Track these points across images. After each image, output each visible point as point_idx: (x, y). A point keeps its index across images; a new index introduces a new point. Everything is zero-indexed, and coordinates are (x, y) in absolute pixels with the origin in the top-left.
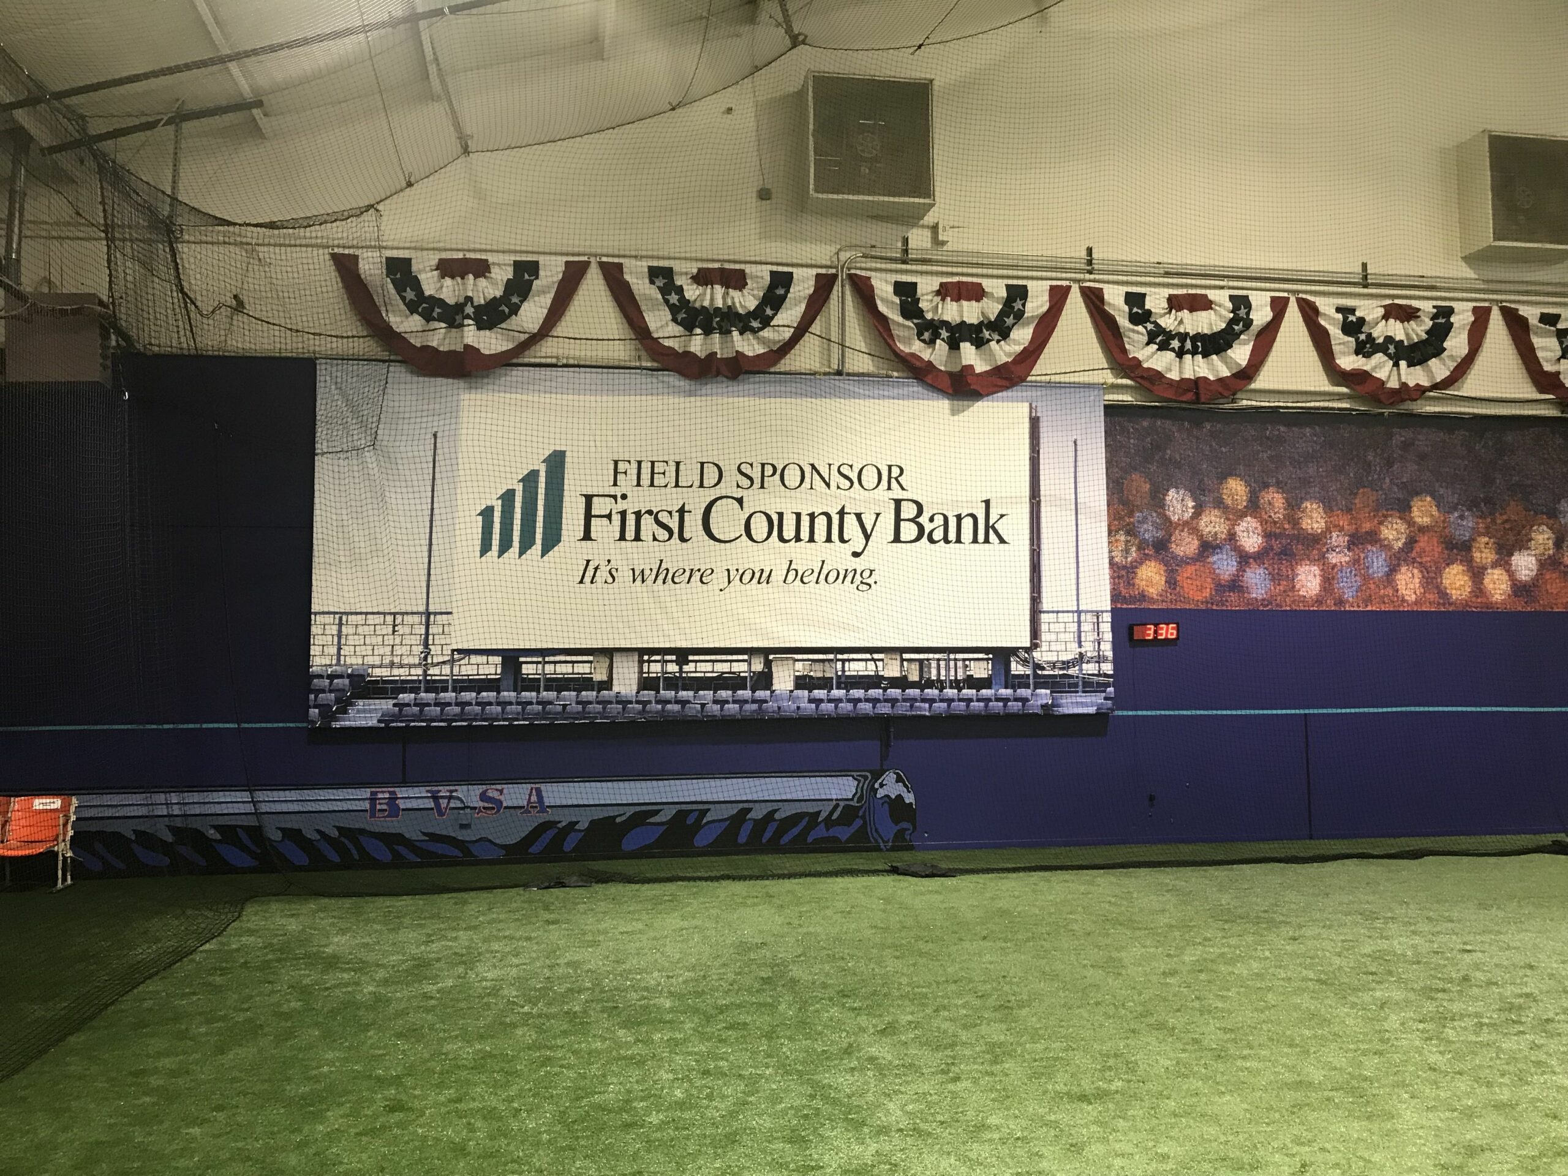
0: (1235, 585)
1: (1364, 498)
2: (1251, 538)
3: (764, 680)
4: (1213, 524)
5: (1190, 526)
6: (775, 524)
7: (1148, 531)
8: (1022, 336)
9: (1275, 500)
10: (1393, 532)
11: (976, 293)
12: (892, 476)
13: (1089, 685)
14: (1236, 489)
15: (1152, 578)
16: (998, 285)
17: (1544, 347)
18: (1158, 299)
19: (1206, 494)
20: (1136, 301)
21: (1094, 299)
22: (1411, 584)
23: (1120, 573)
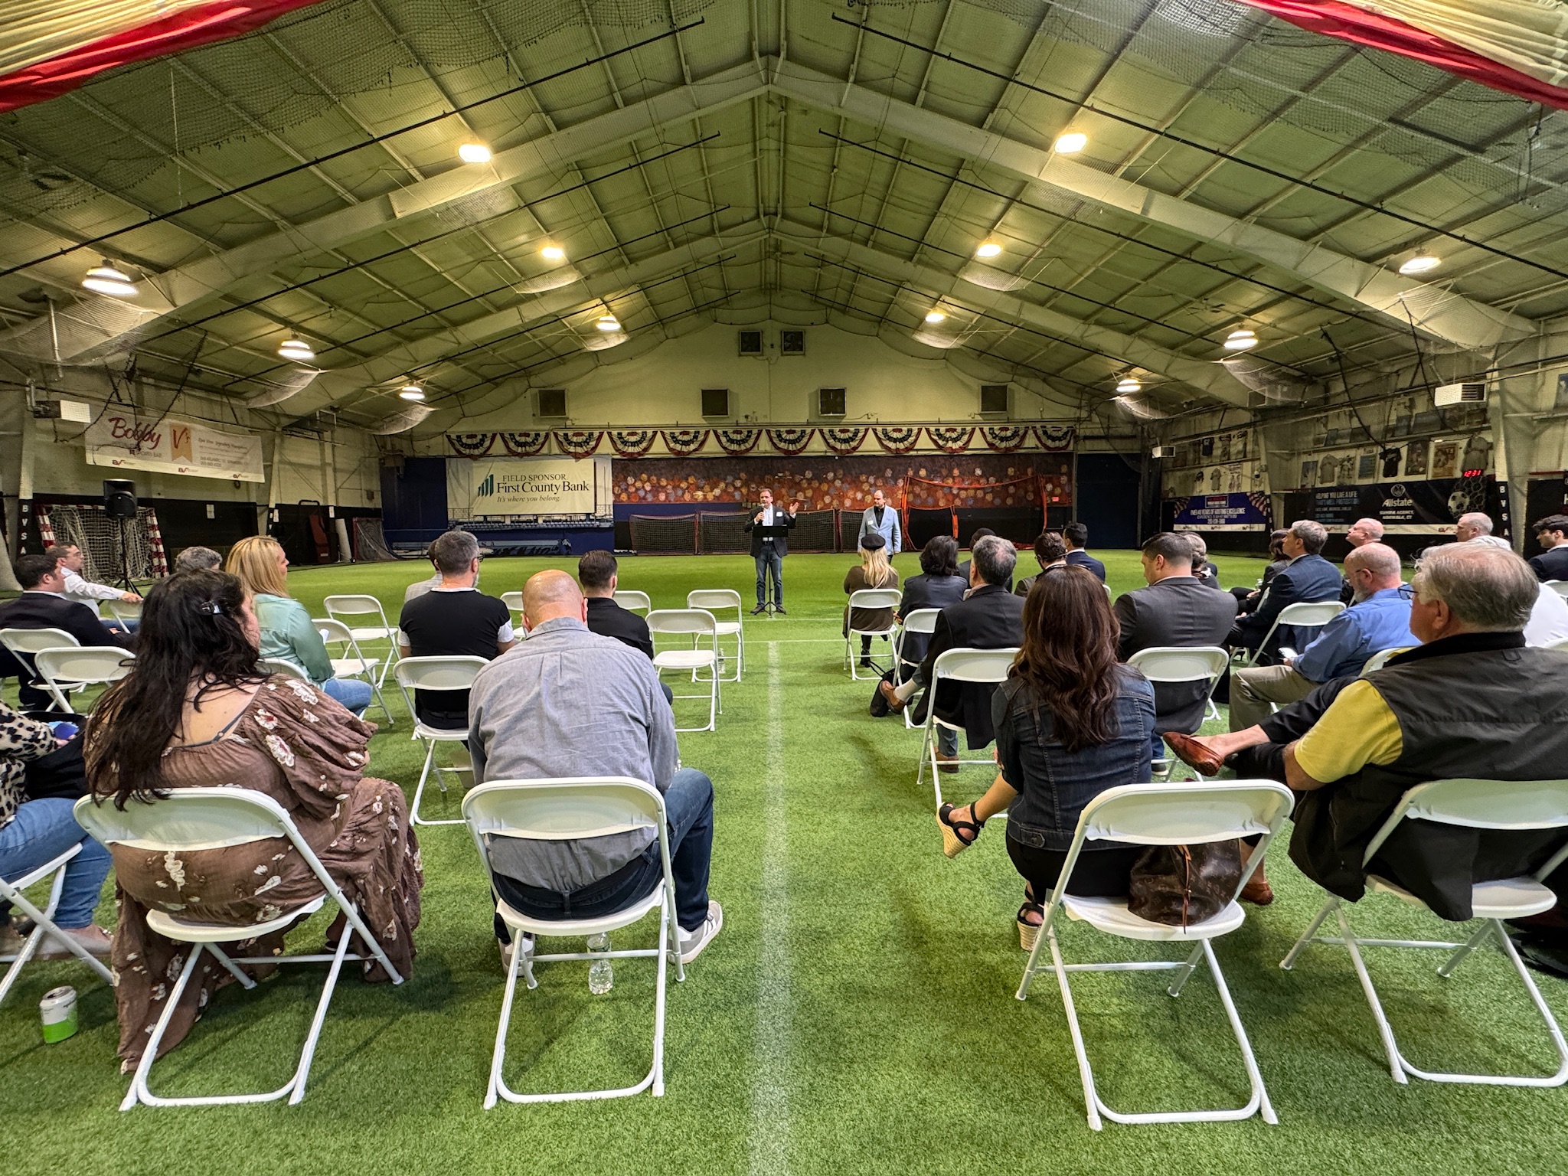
0: (644, 498)
1: (676, 477)
2: (648, 487)
3: (536, 521)
4: (639, 484)
5: (633, 485)
6: (537, 488)
7: (623, 487)
8: (593, 444)
9: (654, 478)
10: (684, 485)
11: (581, 434)
12: (563, 477)
13: (607, 521)
14: (644, 476)
15: (624, 497)
16: (586, 433)
17: (724, 440)
18: (625, 433)
19: (637, 478)
20: (620, 434)
21: (610, 434)
22: (687, 497)
23: (617, 496)
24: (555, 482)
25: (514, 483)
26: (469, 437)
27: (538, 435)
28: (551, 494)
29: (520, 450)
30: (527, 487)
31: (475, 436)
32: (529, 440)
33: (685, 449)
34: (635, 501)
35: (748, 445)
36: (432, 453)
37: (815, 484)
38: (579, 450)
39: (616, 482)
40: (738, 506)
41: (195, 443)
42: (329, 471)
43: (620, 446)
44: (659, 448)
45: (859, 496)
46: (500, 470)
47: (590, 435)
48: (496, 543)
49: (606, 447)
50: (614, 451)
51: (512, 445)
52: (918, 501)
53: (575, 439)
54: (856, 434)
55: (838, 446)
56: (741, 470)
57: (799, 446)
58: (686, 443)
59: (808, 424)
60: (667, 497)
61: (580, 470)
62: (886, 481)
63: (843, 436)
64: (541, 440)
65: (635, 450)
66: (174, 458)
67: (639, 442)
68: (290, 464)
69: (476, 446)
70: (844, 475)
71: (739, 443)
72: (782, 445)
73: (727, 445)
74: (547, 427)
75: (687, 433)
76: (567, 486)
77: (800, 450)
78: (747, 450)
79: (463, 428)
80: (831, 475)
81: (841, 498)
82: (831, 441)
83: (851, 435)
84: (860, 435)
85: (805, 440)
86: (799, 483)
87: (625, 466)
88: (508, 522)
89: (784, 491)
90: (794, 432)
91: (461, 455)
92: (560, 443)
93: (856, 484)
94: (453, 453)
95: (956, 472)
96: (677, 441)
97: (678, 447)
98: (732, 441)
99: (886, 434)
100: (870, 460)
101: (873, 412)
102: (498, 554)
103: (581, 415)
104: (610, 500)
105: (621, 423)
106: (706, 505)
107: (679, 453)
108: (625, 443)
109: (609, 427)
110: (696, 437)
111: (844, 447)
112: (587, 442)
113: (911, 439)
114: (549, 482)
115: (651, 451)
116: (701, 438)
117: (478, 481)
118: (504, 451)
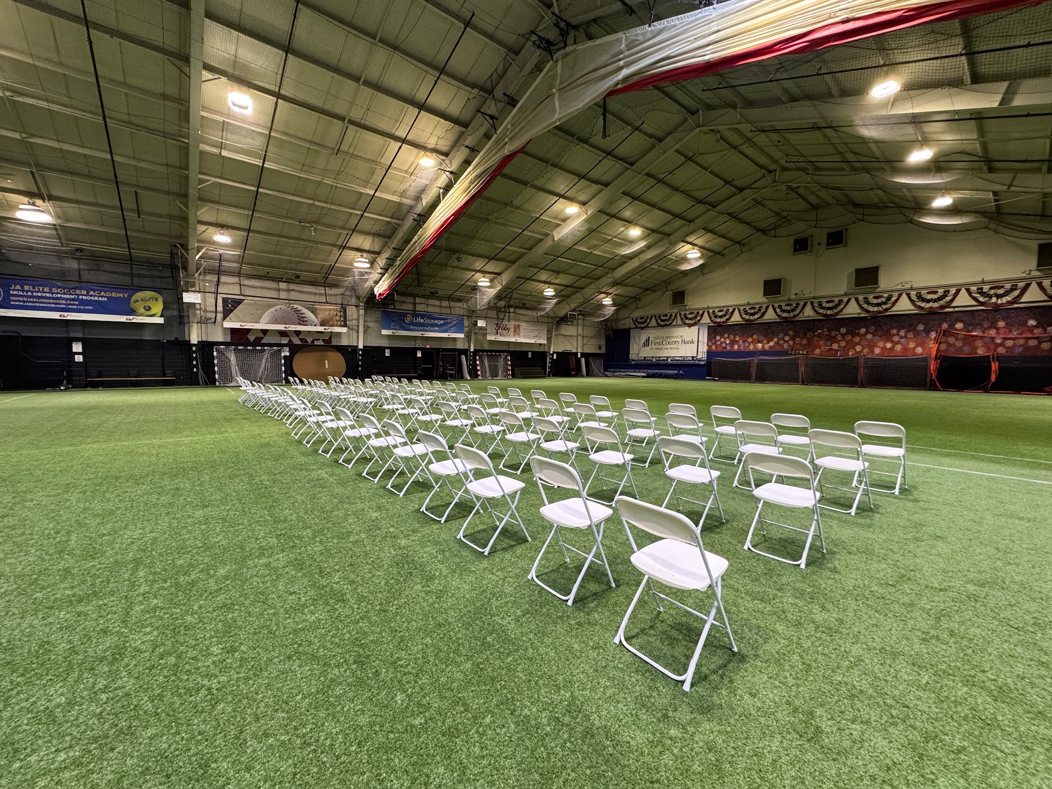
1: (746, 335)
2: (728, 342)
3: (667, 360)
4: (722, 340)
5: (719, 341)
6: (669, 343)
7: (713, 342)
9: (732, 336)
10: (750, 340)
11: (693, 313)
12: (682, 337)
13: (703, 361)
14: (726, 335)
15: (714, 347)
16: (695, 312)
17: (778, 310)
18: (716, 311)
19: (722, 336)
20: (714, 311)
21: (708, 312)
22: (752, 347)
23: (709, 347)
24: (677, 340)
25: (658, 341)
26: (641, 318)
27: (671, 315)
28: (675, 346)
29: (662, 323)
30: (664, 343)
31: (643, 318)
32: (667, 318)
33: (751, 318)
34: (720, 349)
35: (796, 313)
36: (626, 327)
37: (849, 337)
38: (691, 322)
39: (709, 339)
40: (785, 353)
41: (521, 330)
42: (580, 337)
43: (713, 319)
44: (736, 318)
45: (889, 345)
46: (652, 334)
47: (698, 313)
48: (649, 371)
49: (706, 319)
50: (709, 321)
51: (659, 321)
52: (952, 349)
53: (689, 316)
54: (889, 298)
55: (871, 309)
56: (791, 329)
57: (835, 311)
58: (753, 314)
59: (845, 294)
60: (739, 347)
61: (690, 333)
62: (917, 334)
63: (875, 301)
64: (673, 317)
65: (722, 320)
66: (514, 336)
67: (725, 315)
68: (563, 335)
69: (643, 323)
70: (876, 330)
71: (788, 311)
72: (821, 311)
73: (780, 313)
74: (676, 311)
75: (754, 308)
76: (684, 342)
77: (837, 314)
78: (795, 316)
79: (637, 314)
80: (863, 331)
81: (871, 347)
82: (865, 306)
83: (884, 300)
84: (893, 299)
85: (842, 306)
86: (834, 337)
87: (715, 330)
88: (654, 360)
89: (821, 343)
90: (832, 301)
91: (637, 327)
92: (682, 319)
93: (887, 337)
94: (634, 326)
95: (1001, 324)
96: (746, 313)
97: (747, 317)
98: (783, 311)
99: (920, 297)
100: (902, 318)
101: (907, 280)
102: (648, 376)
103: (694, 303)
104: (705, 349)
105: (714, 305)
106: (763, 352)
107: (747, 320)
108: (716, 317)
109: (708, 308)
110: (759, 310)
111: (876, 309)
112: (695, 318)
113: (948, 299)
114: (674, 340)
115: (732, 320)
116: (763, 310)
117: (643, 340)
118: (656, 325)
